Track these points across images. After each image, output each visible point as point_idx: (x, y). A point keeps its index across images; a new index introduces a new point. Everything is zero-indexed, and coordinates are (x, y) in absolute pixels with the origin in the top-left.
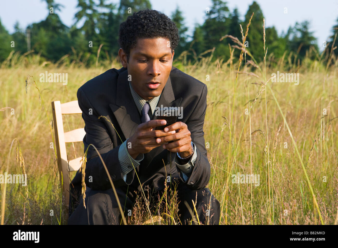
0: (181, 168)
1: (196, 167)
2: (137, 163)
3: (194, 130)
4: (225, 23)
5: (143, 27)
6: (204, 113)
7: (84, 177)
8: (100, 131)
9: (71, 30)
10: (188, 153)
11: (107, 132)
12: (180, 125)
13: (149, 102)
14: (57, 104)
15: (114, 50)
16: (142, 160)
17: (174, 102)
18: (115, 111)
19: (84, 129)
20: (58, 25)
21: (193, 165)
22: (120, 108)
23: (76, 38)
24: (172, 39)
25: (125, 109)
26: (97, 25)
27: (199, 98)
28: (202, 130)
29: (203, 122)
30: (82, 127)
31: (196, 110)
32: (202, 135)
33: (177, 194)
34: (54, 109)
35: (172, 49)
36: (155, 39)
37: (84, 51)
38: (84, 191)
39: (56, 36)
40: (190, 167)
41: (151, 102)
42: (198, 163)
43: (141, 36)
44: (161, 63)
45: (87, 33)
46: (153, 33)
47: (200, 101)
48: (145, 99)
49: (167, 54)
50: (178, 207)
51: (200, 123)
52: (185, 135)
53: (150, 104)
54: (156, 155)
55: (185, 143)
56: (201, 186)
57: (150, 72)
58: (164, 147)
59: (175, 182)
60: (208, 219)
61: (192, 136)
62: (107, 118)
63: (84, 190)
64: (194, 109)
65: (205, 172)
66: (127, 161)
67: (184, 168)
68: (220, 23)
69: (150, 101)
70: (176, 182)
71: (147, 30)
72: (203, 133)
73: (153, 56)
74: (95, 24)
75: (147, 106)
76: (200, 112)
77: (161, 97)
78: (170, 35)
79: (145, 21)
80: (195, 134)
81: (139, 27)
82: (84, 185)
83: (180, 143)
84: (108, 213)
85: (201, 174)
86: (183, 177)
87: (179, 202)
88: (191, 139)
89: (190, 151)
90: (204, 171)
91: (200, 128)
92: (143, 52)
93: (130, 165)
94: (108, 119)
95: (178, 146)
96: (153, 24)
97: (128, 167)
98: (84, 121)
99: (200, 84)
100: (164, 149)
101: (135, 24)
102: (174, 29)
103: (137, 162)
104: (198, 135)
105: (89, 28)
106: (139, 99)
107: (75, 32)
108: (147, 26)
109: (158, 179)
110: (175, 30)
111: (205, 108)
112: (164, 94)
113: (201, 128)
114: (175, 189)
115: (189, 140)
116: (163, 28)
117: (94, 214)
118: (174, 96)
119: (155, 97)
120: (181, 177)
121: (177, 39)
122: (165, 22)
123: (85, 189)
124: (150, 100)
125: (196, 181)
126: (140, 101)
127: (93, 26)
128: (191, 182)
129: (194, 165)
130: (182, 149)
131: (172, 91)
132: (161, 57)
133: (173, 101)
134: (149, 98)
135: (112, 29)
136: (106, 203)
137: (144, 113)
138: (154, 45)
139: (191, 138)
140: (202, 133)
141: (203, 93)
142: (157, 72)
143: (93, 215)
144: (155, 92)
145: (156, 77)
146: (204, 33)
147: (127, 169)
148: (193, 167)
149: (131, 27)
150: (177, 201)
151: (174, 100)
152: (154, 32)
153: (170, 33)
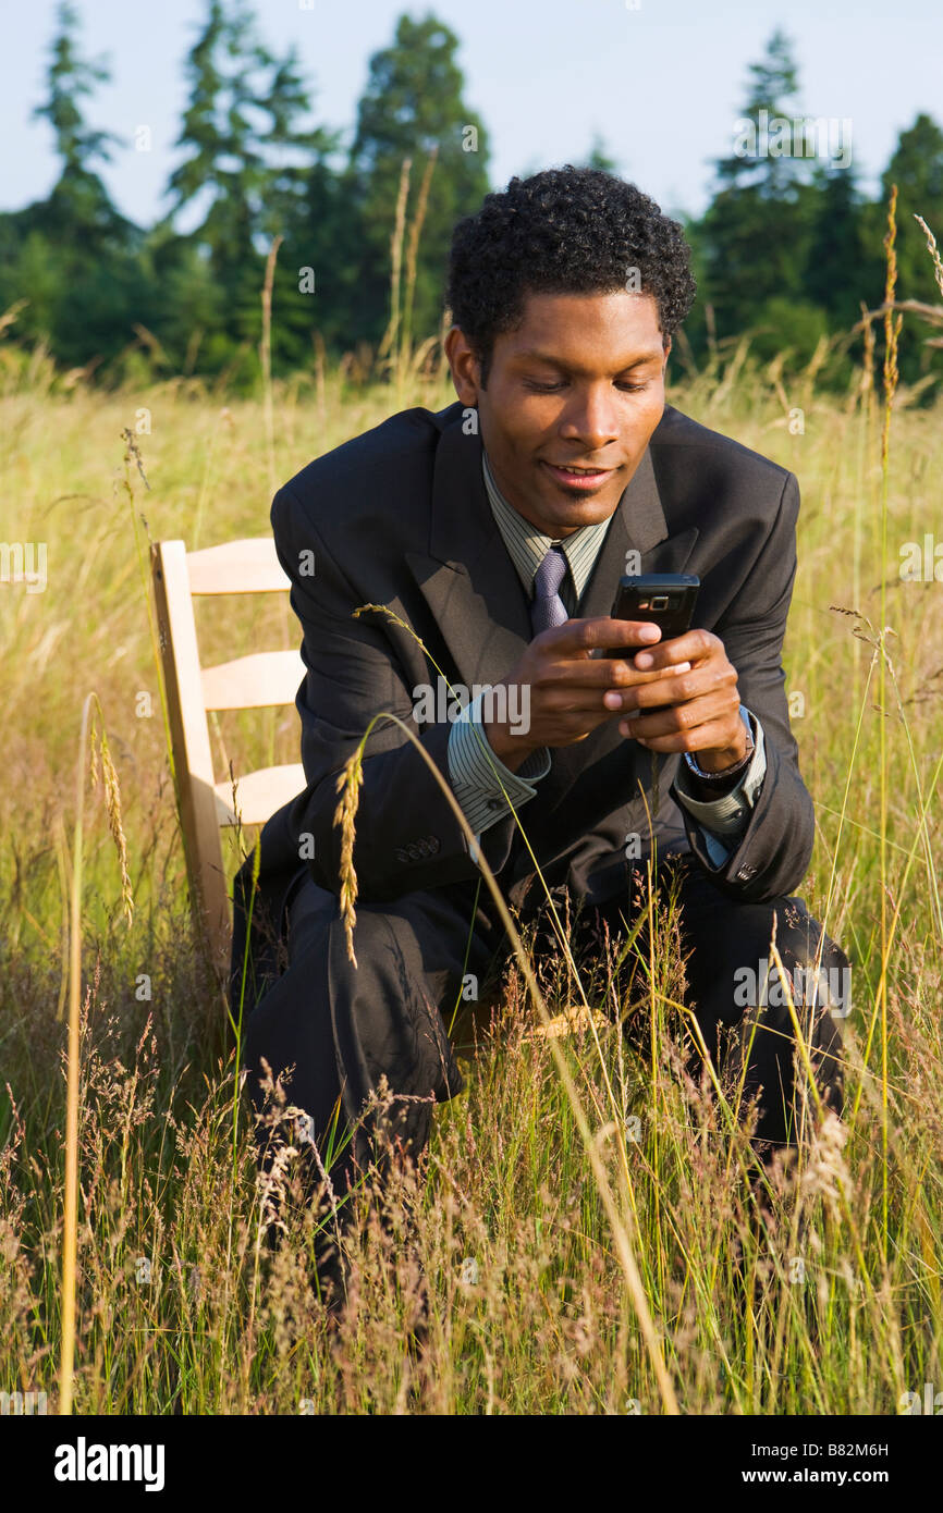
0: (700, 816)
1: (760, 812)
2: (526, 791)
3: (746, 661)
4: (796, 207)
5: (552, 247)
6: (787, 593)
7: (351, 845)
8: (364, 661)
9: (154, 241)
10: (729, 755)
11: (393, 667)
12: (700, 642)
13: (564, 547)
14: (174, 554)
15: (332, 326)
16: (544, 775)
17: (665, 544)
18: (426, 578)
19: (297, 653)
20: (102, 219)
21: (752, 803)
22: (444, 569)
23: (175, 276)
24: (668, 292)
25: (466, 571)
26: (259, 222)
27: (768, 530)
28: (776, 660)
29: (780, 629)
30: (291, 648)
31: (756, 576)
32: (778, 681)
33: (680, 921)
34: (159, 575)
35: (664, 335)
36: (598, 296)
37: (210, 331)
38: (348, 897)
39: (92, 266)
40: (738, 811)
41: (572, 548)
42: (768, 795)
43: (540, 285)
44: (622, 393)
45: (219, 255)
46: (591, 275)
47: (773, 543)
48: (546, 535)
49: (646, 356)
50: (683, 972)
51: (770, 631)
52: (717, 683)
53: (568, 553)
54: (590, 763)
55: (710, 717)
56: (775, 887)
57: (573, 431)
58: (624, 730)
59: (673, 872)
60: (809, 1020)
61: (742, 687)
62: (393, 615)
63: (351, 894)
64: (745, 576)
65: (796, 833)
66: (483, 779)
67: (713, 813)
68: (776, 206)
69: (569, 542)
70: (677, 872)
71: (565, 259)
72: (782, 672)
73: (589, 366)
74: (254, 216)
75: (557, 560)
76: (772, 587)
77: (614, 526)
78: (660, 278)
79: (559, 223)
80: (753, 678)
81: (536, 246)
82: (350, 874)
83: (682, 715)
84: (407, 992)
85: (781, 838)
86: (709, 851)
87: (688, 951)
88: (737, 698)
89: (739, 742)
90: (793, 826)
91: (769, 651)
92: (550, 349)
93: (498, 797)
94: (397, 616)
95: (676, 728)
96: (594, 235)
97: (489, 806)
98: (299, 623)
99: (772, 471)
100: (622, 736)
101: (519, 232)
102: (675, 253)
103: (523, 784)
104: (762, 682)
105: (227, 233)
106: (522, 533)
107: (170, 251)
108: (567, 244)
109: (591, 857)
110: (681, 254)
111: (789, 571)
112: (624, 512)
113: (773, 652)
114: (673, 899)
115: (728, 702)
116: (633, 251)
117: (356, 997)
118: (662, 521)
119: (590, 528)
120: (700, 850)
121: (686, 290)
122: (640, 224)
123: (355, 893)
124: (566, 537)
125: (759, 869)
126: (529, 541)
127: (244, 224)
128: (741, 871)
129: (756, 800)
130: (697, 739)
131: (657, 502)
132: (620, 369)
133: (662, 542)
134: (563, 530)
135: (325, 235)
136: (399, 954)
137: (545, 588)
138: (593, 323)
139: (740, 693)
140: (778, 673)
141: (784, 505)
142: (601, 431)
143: (353, 1002)
144: (591, 508)
145: (598, 450)
146: (708, 253)
147: (482, 815)
148: (748, 812)
149: (502, 247)
150: (682, 946)
151: (666, 536)
152: (594, 269)
153: (661, 272)
